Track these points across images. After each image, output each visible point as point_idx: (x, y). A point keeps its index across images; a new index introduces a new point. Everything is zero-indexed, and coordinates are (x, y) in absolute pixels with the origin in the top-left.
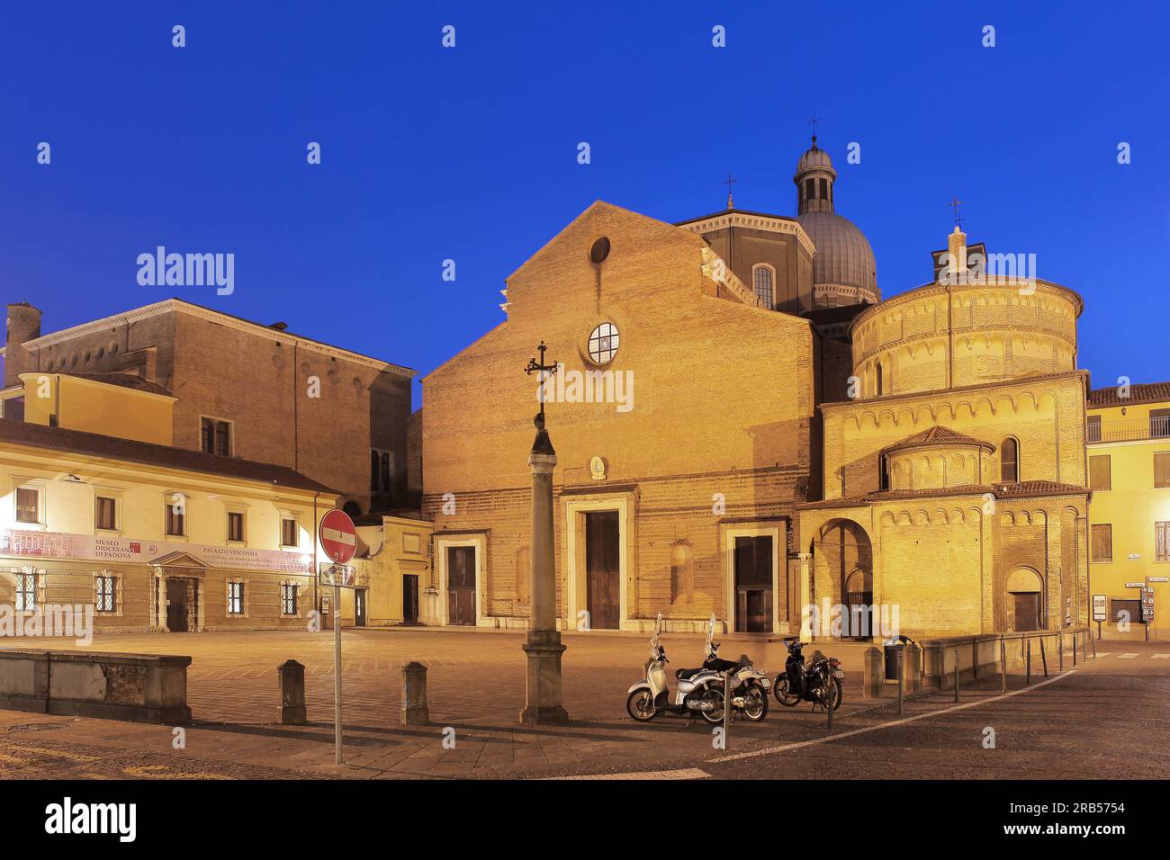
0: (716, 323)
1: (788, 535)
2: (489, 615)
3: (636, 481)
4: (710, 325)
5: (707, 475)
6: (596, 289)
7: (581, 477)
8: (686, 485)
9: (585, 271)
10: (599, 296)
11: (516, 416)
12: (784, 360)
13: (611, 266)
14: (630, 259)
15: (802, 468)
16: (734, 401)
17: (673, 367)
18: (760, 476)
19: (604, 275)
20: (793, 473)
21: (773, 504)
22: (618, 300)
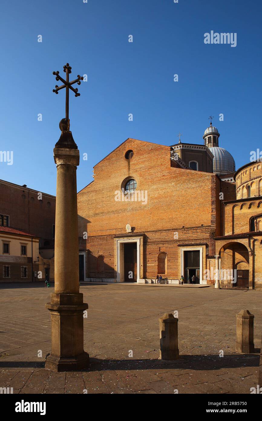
0: (176, 177)
1: (206, 250)
2: (88, 277)
3: (144, 232)
4: (174, 178)
5: (172, 230)
6: (128, 168)
7: (122, 231)
8: (164, 233)
9: (124, 162)
10: (129, 170)
11: (97, 212)
12: (205, 188)
13: (134, 160)
14: (142, 157)
15: (212, 226)
16: (184, 204)
17: (158, 193)
18: (195, 230)
19: (131, 163)
20: (209, 228)
21: (200, 239)
22: (137, 171)
